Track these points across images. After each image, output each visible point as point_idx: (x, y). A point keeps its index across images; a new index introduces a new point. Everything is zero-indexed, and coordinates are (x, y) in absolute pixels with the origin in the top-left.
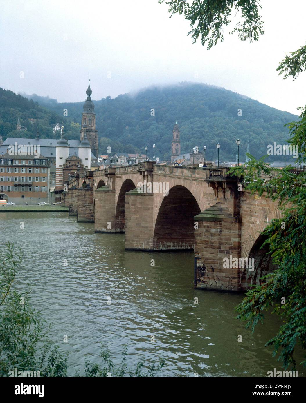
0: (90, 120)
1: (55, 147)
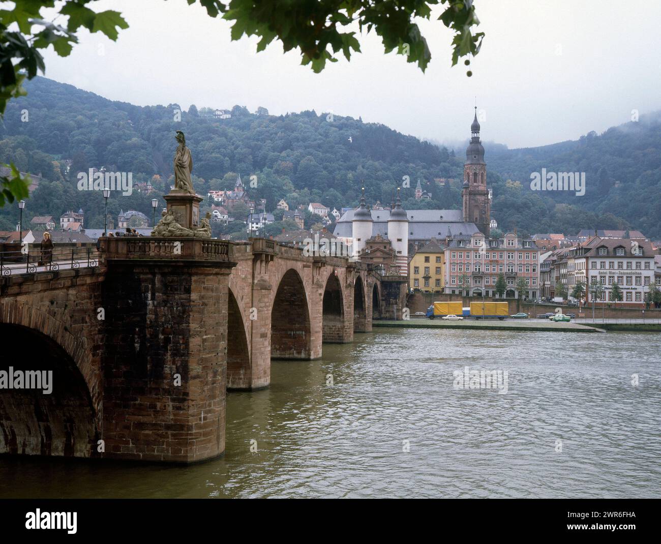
0: (475, 174)
1: (352, 222)
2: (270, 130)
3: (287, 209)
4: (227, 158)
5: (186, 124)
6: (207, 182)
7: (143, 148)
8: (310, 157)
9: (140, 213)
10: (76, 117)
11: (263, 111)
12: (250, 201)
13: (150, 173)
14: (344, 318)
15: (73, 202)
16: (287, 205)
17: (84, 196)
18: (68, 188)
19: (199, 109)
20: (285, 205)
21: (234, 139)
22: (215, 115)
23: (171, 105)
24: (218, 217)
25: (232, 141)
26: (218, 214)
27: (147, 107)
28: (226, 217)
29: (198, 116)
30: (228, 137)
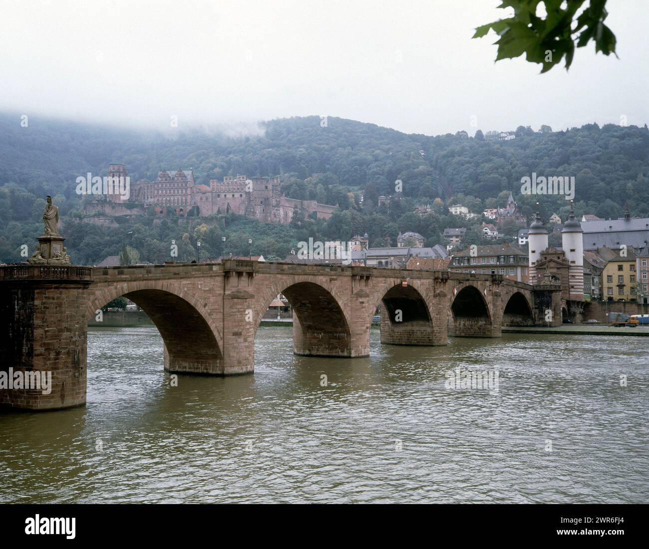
2: (547, 147)
3: (560, 222)
4: (504, 178)
5: (469, 149)
6: (483, 200)
7: (428, 175)
8: (586, 169)
9: (417, 234)
10: (373, 152)
11: (546, 129)
12: (521, 217)
13: (432, 197)
14: (432, 324)
15: (359, 227)
16: (559, 219)
17: (369, 221)
18: (356, 215)
19: (484, 133)
20: (558, 218)
21: (512, 159)
22: (501, 138)
23: (459, 132)
24: (488, 234)
25: (510, 161)
26: (488, 231)
27: (438, 137)
28: (496, 233)
29: (484, 140)
30: (507, 157)
